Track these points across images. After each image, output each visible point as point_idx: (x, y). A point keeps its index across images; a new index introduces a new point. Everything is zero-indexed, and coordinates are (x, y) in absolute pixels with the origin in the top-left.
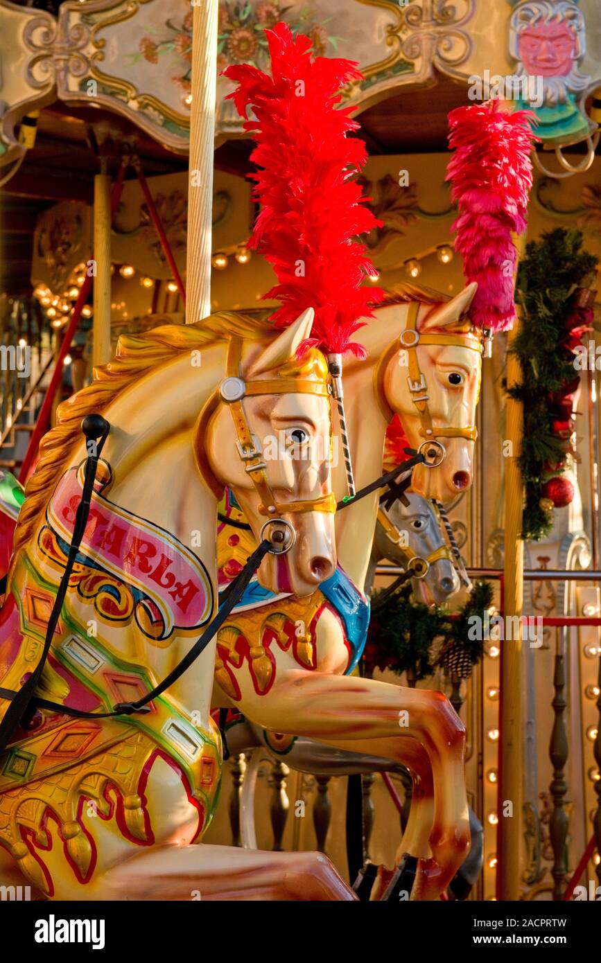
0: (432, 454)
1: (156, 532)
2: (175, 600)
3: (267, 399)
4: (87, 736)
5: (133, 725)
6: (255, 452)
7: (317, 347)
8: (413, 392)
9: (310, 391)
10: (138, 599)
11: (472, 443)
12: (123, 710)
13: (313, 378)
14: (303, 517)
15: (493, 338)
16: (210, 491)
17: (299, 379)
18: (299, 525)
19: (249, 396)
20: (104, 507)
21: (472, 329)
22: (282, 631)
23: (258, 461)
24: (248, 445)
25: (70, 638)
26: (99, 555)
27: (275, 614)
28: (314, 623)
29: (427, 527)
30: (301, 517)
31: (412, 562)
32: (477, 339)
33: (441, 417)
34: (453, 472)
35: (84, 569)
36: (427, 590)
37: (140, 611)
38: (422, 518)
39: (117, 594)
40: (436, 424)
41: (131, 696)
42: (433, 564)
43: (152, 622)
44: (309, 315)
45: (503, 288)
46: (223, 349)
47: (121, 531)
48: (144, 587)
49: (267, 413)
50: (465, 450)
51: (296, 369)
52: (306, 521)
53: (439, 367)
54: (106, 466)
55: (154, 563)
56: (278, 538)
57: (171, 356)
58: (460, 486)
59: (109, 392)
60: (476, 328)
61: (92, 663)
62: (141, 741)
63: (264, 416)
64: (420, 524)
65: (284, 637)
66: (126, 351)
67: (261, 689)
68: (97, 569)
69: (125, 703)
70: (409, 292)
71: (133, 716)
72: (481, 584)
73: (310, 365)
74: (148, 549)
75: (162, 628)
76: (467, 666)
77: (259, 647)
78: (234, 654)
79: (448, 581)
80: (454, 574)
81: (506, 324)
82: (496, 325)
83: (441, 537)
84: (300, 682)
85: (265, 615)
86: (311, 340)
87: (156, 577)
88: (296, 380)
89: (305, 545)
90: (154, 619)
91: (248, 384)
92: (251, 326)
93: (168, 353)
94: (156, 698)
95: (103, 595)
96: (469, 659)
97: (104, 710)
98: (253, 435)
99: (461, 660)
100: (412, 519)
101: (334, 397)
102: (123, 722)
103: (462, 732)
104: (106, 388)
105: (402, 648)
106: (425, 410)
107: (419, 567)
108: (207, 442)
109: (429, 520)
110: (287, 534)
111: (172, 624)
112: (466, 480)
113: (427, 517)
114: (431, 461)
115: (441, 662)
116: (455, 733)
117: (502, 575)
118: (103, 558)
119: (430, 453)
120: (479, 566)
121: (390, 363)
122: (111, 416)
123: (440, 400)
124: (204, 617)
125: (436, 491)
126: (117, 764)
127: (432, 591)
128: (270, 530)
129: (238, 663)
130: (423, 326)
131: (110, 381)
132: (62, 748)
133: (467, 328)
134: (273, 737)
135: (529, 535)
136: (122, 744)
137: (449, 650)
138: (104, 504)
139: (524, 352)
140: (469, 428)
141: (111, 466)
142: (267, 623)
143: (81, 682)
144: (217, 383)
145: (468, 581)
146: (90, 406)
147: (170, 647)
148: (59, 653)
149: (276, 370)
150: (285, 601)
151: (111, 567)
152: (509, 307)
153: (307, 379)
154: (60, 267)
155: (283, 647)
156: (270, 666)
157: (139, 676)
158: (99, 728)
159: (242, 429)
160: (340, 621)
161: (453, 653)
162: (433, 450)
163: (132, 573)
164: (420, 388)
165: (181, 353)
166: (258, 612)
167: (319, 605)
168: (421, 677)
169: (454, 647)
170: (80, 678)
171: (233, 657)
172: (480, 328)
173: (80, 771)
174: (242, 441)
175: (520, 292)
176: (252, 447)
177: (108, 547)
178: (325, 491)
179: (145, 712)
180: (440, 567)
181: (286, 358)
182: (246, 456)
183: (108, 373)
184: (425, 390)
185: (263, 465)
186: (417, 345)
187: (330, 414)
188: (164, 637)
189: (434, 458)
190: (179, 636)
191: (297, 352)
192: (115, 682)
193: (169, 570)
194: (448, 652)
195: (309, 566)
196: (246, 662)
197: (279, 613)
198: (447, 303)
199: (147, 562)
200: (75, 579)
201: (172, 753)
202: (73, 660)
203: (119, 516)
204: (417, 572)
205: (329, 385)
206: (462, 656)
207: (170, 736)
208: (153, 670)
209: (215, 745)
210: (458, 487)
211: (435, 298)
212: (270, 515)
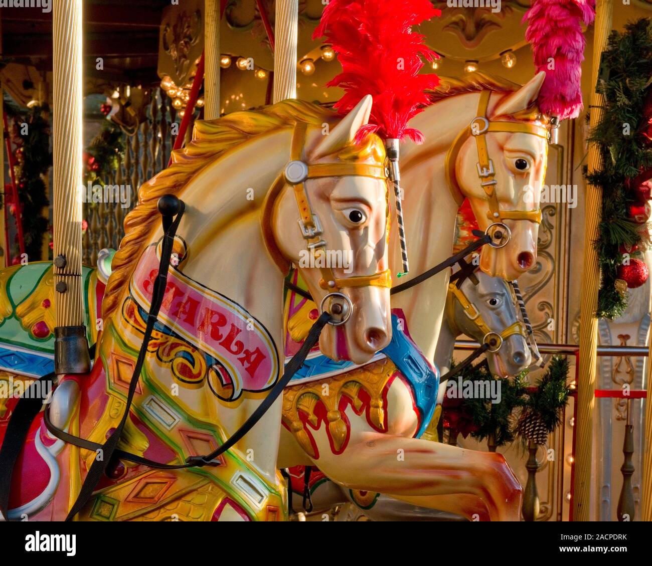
0: (499, 236)
1: (227, 304)
2: (243, 365)
3: (328, 181)
4: (163, 485)
5: (205, 476)
6: (316, 231)
7: (375, 132)
8: (482, 177)
9: (368, 174)
10: (210, 364)
11: (537, 225)
12: (194, 462)
13: (371, 161)
14: (360, 291)
15: (559, 125)
16: (276, 266)
17: (358, 163)
18: (356, 299)
19: (311, 178)
20: (180, 281)
21: (540, 117)
22: (356, 397)
23: (318, 239)
24: (309, 224)
25: (149, 398)
26: (175, 324)
27: (350, 381)
28: (386, 390)
29: (502, 305)
30: (358, 291)
31: (487, 337)
32: (544, 126)
33: (507, 200)
34: (518, 252)
35: (162, 336)
36: (500, 362)
37: (212, 375)
38: (498, 296)
39: (191, 360)
40: (502, 206)
41: (203, 450)
42: (506, 339)
43: (223, 385)
44: (368, 102)
45: (570, 76)
46: (288, 134)
47: (195, 303)
48: (216, 354)
49: (327, 195)
50: (530, 232)
51: (354, 153)
52: (363, 295)
53: (507, 154)
54: (181, 243)
55: (225, 331)
56: (337, 310)
57: (242, 140)
58: (524, 265)
59: (185, 174)
60: (544, 116)
61: (169, 420)
62: (212, 490)
63: (324, 197)
64: (496, 302)
65: (358, 403)
66: (201, 136)
67: (337, 449)
68: (175, 337)
69: (198, 456)
70: (481, 81)
71: (204, 468)
72: (557, 359)
73: (368, 149)
74: (220, 319)
75: (231, 391)
76: (542, 433)
77: (335, 411)
78: (312, 417)
79: (520, 355)
80: (526, 348)
81: (572, 111)
82: (562, 112)
83: (516, 315)
84: (372, 443)
85: (342, 383)
86: (370, 126)
87: (227, 344)
88: (354, 163)
89: (362, 317)
90: (225, 383)
91: (310, 167)
92: (315, 112)
93: (238, 138)
94: (226, 452)
95: (180, 360)
96: (545, 427)
97: (179, 462)
98: (314, 214)
99: (537, 428)
100: (488, 297)
101: (391, 180)
102: (197, 473)
103: (519, 491)
104: (183, 171)
105: (484, 417)
106: (492, 194)
107: (493, 341)
108: (273, 221)
109: (504, 298)
110: (345, 307)
111: (241, 387)
112: (530, 260)
113: (503, 295)
114: (497, 242)
115: (520, 429)
116: (512, 491)
117: (577, 351)
118: (179, 327)
119: (496, 235)
120: (564, 343)
121: (461, 149)
122: (186, 196)
123: (508, 185)
124: (270, 381)
125: (501, 271)
126: (190, 509)
127: (505, 364)
128: (330, 303)
129: (316, 425)
130: (492, 114)
131: (186, 164)
132: (142, 494)
133: (534, 115)
134: (359, 494)
135: (604, 313)
136: (195, 493)
137: (526, 419)
138: (179, 277)
139: (604, 140)
140: (534, 211)
141: (187, 243)
142: (343, 390)
143: (159, 437)
144: (282, 166)
145: (539, 355)
146: (168, 187)
147: (240, 406)
148: (139, 411)
149: (336, 154)
150: (359, 370)
151: (186, 335)
152: (574, 96)
153: (365, 163)
154: (183, 59)
155: (357, 412)
156: (345, 429)
157: (211, 433)
158: (174, 478)
159: (305, 209)
160: (410, 390)
161: (530, 422)
162: (499, 232)
163: (206, 341)
164: (488, 173)
165: (251, 138)
166: (335, 380)
167: (391, 374)
168: (500, 443)
169: (531, 417)
170: (158, 433)
171: (312, 420)
172: (547, 114)
173: (158, 515)
174: (303, 220)
175: (602, 81)
176: (313, 226)
177: (184, 317)
178: (381, 267)
179: (216, 465)
180: (513, 341)
181: (345, 143)
182: (307, 234)
183: (184, 156)
184: (492, 175)
185: (324, 243)
186: (486, 132)
187: (387, 196)
188: (234, 398)
189: (500, 240)
190: (247, 397)
191: (356, 137)
192: (190, 437)
193: (238, 338)
194: (525, 421)
195: (365, 336)
196: (323, 424)
197: (353, 381)
198: (516, 91)
199: (218, 331)
200: (155, 345)
201: (240, 501)
202: (152, 418)
203: (194, 289)
204: (492, 347)
205: (386, 169)
206: (538, 424)
207: (239, 487)
208: (223, 427)
209: (280, 496)
210: (522, 266)
211: (505, 86)
212: (330, 289)
